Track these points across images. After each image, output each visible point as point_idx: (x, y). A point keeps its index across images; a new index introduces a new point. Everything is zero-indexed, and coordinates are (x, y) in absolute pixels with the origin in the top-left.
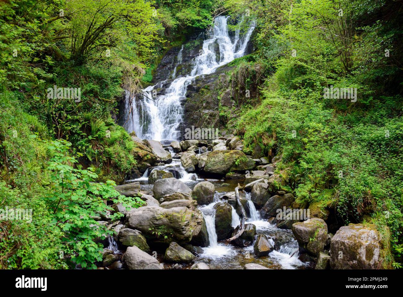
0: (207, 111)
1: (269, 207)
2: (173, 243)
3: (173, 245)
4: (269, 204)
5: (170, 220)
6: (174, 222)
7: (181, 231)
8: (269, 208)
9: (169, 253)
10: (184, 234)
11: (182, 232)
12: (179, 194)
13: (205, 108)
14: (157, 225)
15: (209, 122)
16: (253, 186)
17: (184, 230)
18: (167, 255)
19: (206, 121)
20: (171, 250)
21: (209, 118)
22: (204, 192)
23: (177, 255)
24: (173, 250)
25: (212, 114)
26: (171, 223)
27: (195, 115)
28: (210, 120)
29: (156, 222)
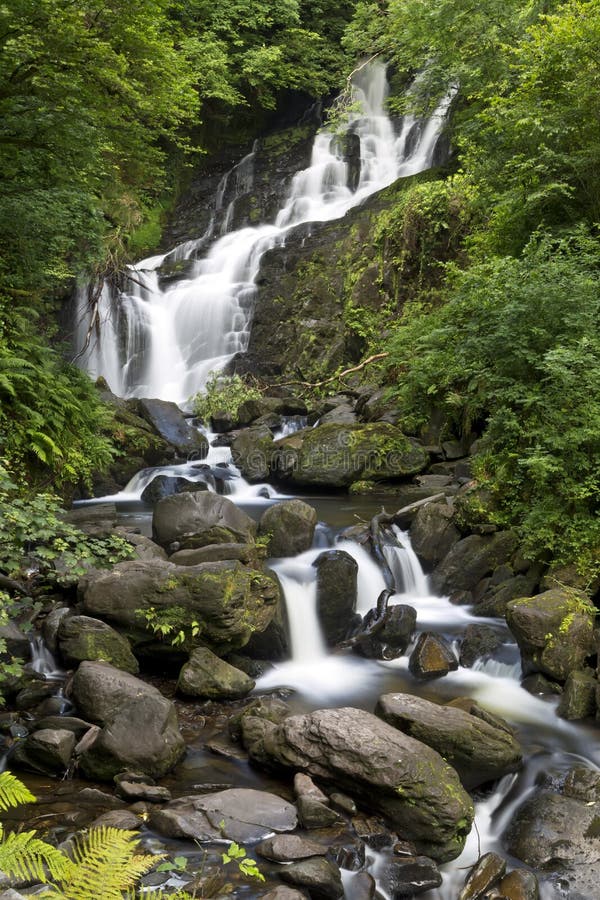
0: (313, 322)
1: (455, 565)
2: (201, 649)
3: (200, 654)
4: (456, 557)
5: (194, 592)
6: (203, 597)
7: (220, 619)
8: (453, 568)
9: (188, 674)
10: (228, 627)
11: (224, 621)
12: (221, 530)
13: (308, 314)
15: (315, 351)
16: (417, 511)
17: (228, 618)
18: (183, 679)
19: (308, 349)
20: (196, 667)
21: (315, 341)
22: (287, 525)
23: (211, 679)
24: (201, 668)
25: (327, 330)
26: (196, 599)
27: (279, 332)
28: (318, 347)
29: (157, 598)
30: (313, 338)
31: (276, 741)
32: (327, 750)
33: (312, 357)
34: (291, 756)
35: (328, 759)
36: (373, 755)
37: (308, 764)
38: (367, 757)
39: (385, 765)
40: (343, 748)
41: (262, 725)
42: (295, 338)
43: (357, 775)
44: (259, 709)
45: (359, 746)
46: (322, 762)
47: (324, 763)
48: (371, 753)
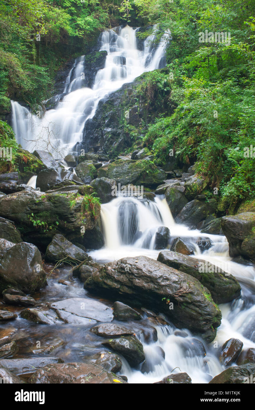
0: (109, 130)
1: (187, 214)
2: (58, 235)
3: (58, 238)
4: (187, 210)
5: (54, 203)
6: (59, 206)
7: (69, 217)
8: (185, 215)
9: (51, 248)
10: (73, 222)
11: (70, 219)
12: (69, 181)
13: (108, 126)
14: (36, 211)
15: (111, 141)
16: (166, 189)
17: (73, 217)
18: (48, 250)
19: (108, 141)
20: (56, 244)
22: (103, 188)
23: (63, 251)
24: (58, 245)
25: (116, 133)
26: (56, 207)
27: (96, 133)
28: (112, 140)
29: (35, 207)
30: (110, 136)
31: (100, 275)
32: (131, 277)
33: (110, 144)
34: (109, 282)
35: (132, 282)
36: (160, 278)
37: (119, 286)
38: (156, 279)
39: (168, 283)
40: (140, 275)
41: (92, 270)
42: (102, 136)
43: (150, 290)
44: (90, 262)
45: (151, 272)
46: (128, 284)
47: (130, 285)
48: (158, 276)
